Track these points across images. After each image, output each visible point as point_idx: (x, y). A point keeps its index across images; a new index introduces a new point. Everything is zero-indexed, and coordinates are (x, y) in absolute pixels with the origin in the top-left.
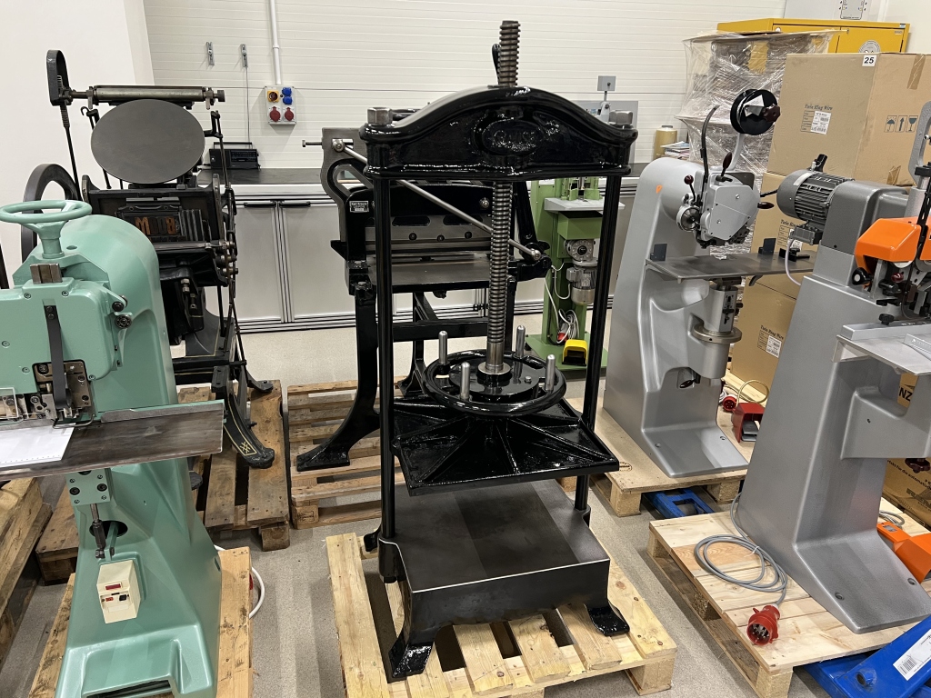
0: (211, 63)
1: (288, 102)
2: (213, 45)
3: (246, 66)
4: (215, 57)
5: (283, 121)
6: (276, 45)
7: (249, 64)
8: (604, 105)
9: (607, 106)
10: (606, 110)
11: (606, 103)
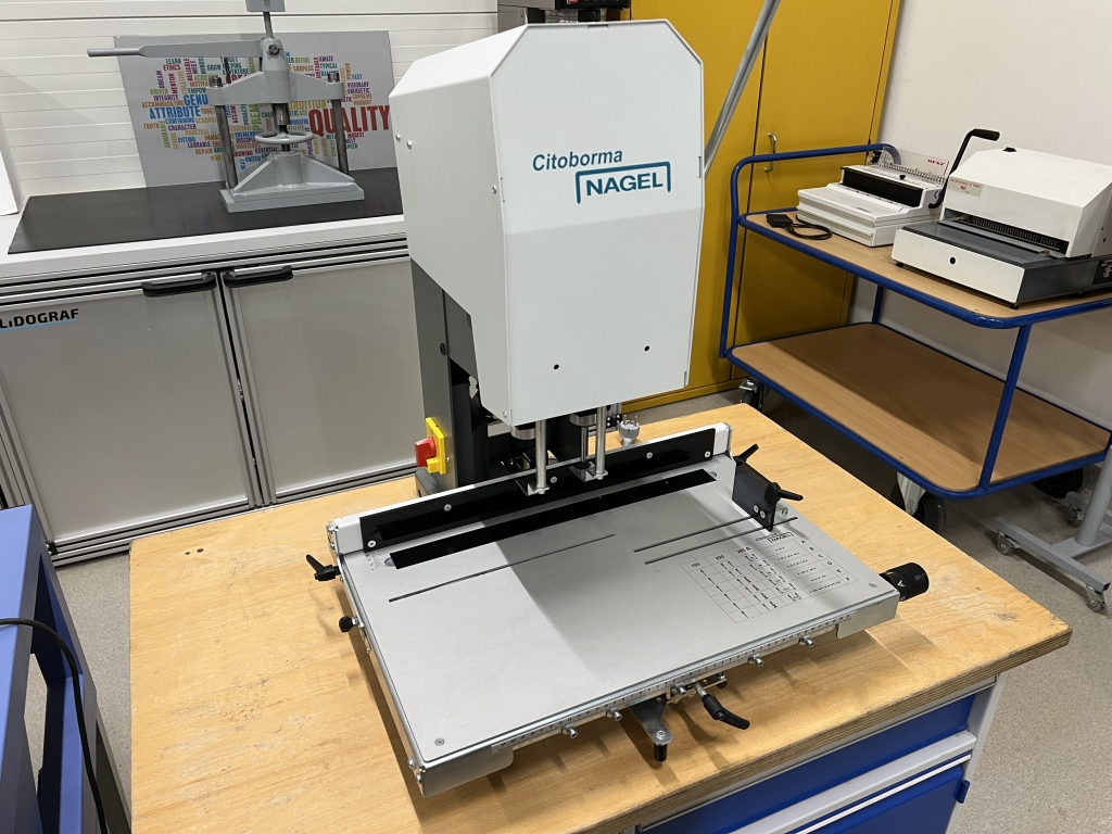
8: (266, 49)
9: (275, 51)
10: (274, 60)
11: (269, 41)
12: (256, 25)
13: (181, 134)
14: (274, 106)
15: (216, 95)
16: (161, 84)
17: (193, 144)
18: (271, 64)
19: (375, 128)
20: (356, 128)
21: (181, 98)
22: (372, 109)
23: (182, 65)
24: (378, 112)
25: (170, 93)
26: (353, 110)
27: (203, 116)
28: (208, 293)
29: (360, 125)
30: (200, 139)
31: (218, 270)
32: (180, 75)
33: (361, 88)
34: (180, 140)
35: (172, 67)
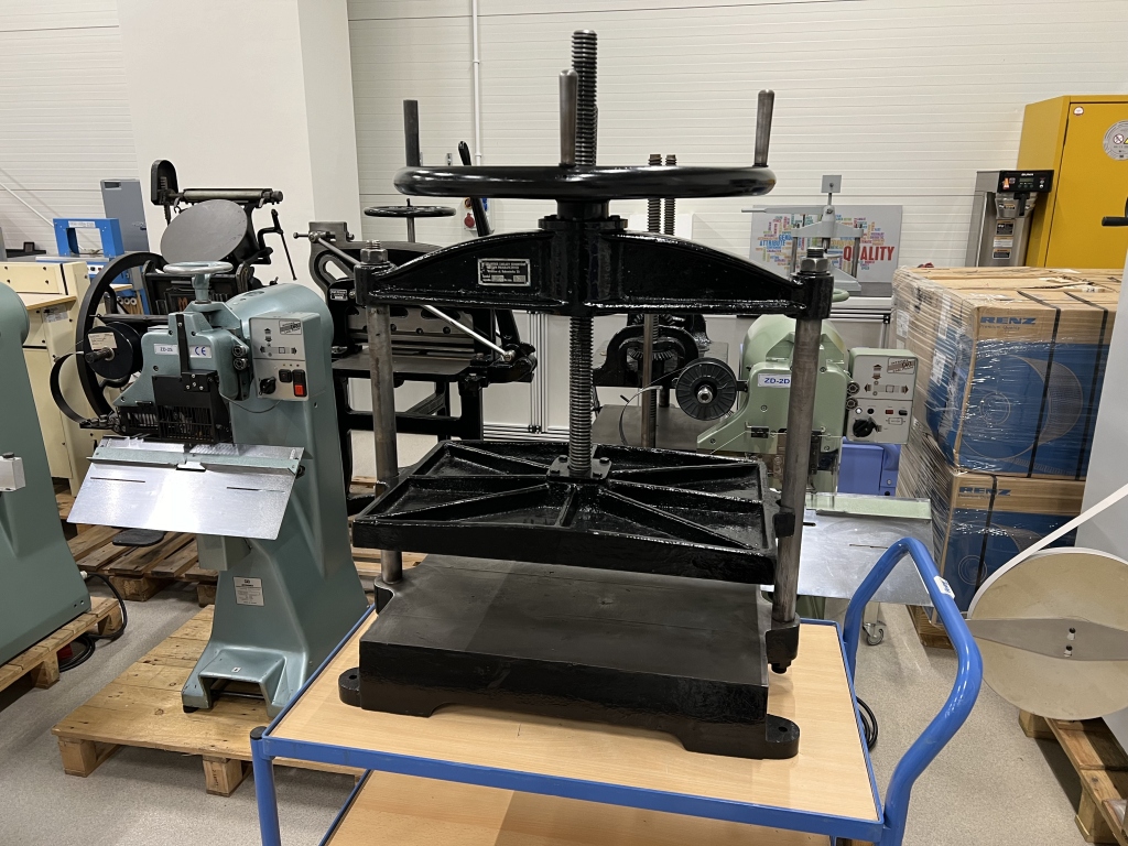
6: (478, 154)
8: (826, 210)
9: (830, 212)
10: (829, 216)
11: (829, 207)
12: (824, 201)
13: (772, 254)
14: (823, 239)
15: (794, 232)
16: (770, 229)
17: (777, 259)
18: (826, 218)
19: (882, 259)
20: (871, 258)
21: (778, 236)
22: (883, 248)
23: (783, 221)
24: (886, 251)
25: (773, 233)
26: (871, 248)
27: (786, 247)
29: (873, 256)
30: (781, 257)
32: (780, 226)
33: (878, 236)
34: (772, 257)
35: (778, 220)
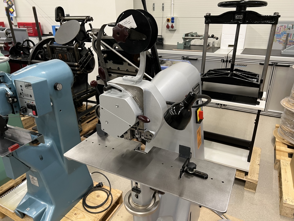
0: (154, 10)
1: (173, 22)
2: (155, 4)
3: (163, 10)
4: (155, 8)
5: (171, 29)
6: (172, 3)
7: (164, 9)
15: (288, 31)
17: (279, 42)
21: (281, 32)
23: (284, 27)
25: (279, 31)
27: (284, 36)
28: (271, 66)
30: (281, 41)
31: (275, 63)
32: (282, 29)
34: (277, 41)
35: (281, 26)
